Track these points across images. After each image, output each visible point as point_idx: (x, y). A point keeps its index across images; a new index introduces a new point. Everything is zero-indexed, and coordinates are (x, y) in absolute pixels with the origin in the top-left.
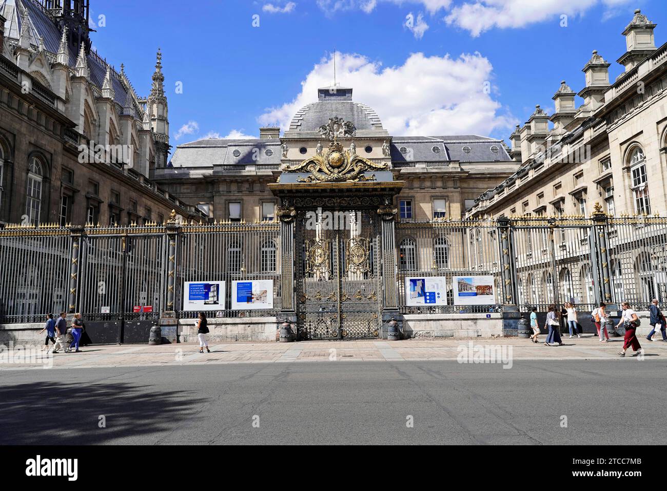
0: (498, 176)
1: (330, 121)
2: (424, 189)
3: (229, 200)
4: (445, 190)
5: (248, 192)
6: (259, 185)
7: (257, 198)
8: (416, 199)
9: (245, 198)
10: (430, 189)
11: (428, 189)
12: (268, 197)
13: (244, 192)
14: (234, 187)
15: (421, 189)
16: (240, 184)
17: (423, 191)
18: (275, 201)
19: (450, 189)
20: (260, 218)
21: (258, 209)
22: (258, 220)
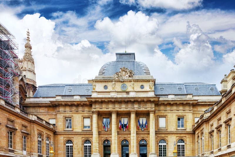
1: (121, 70)
2: (172, 111)
3: (65, 116)
4: (184, 112)
5: (75, 112)
7: (80, 115)
8: (168, 117)
9: (74, 115)
10: (176, 111)
11: (175, 111)
12: (87, 115)
13: (73, 112)
14: (68, 109)
15: (171, 111)
16: (71, 107)
17: (172, 112)
18: (91, 117)
19: (187, 111)
20: (82, 127)
21: (81, 122)
22: (81, 128)
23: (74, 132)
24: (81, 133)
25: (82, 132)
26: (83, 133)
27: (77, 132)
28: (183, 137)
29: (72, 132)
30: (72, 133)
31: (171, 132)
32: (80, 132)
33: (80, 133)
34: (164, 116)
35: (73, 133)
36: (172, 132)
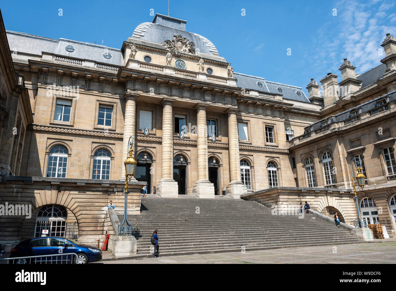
0: (309, 113)
1: (175, 38)
2: (257, 114)
4: (273, 119)
5: (83, 90)
6: (97, 84)
7: (93, 98)
8: (250, 123)
10: (262, 116)
11: (260, 115)
12: (107, 99)
15: (255, 114)
16: (74, 79)
17: (257, 116)
18: (115, 104)
19: (277, 118)
20: (95, 121)
21: (94, 111)
22: (93, 123)
23: (76, 130)
24: (92, 134)
25: (94, 132)
26: (96, 134)
27: (83, 130)
28: (275, 158)
29: (72, 129)
30: (70, 131)
31: (257, 147)
32: (90, 131)
33: (88, 133)
34: (246, 122)
35: (73, 132)
36: (260, 147)
